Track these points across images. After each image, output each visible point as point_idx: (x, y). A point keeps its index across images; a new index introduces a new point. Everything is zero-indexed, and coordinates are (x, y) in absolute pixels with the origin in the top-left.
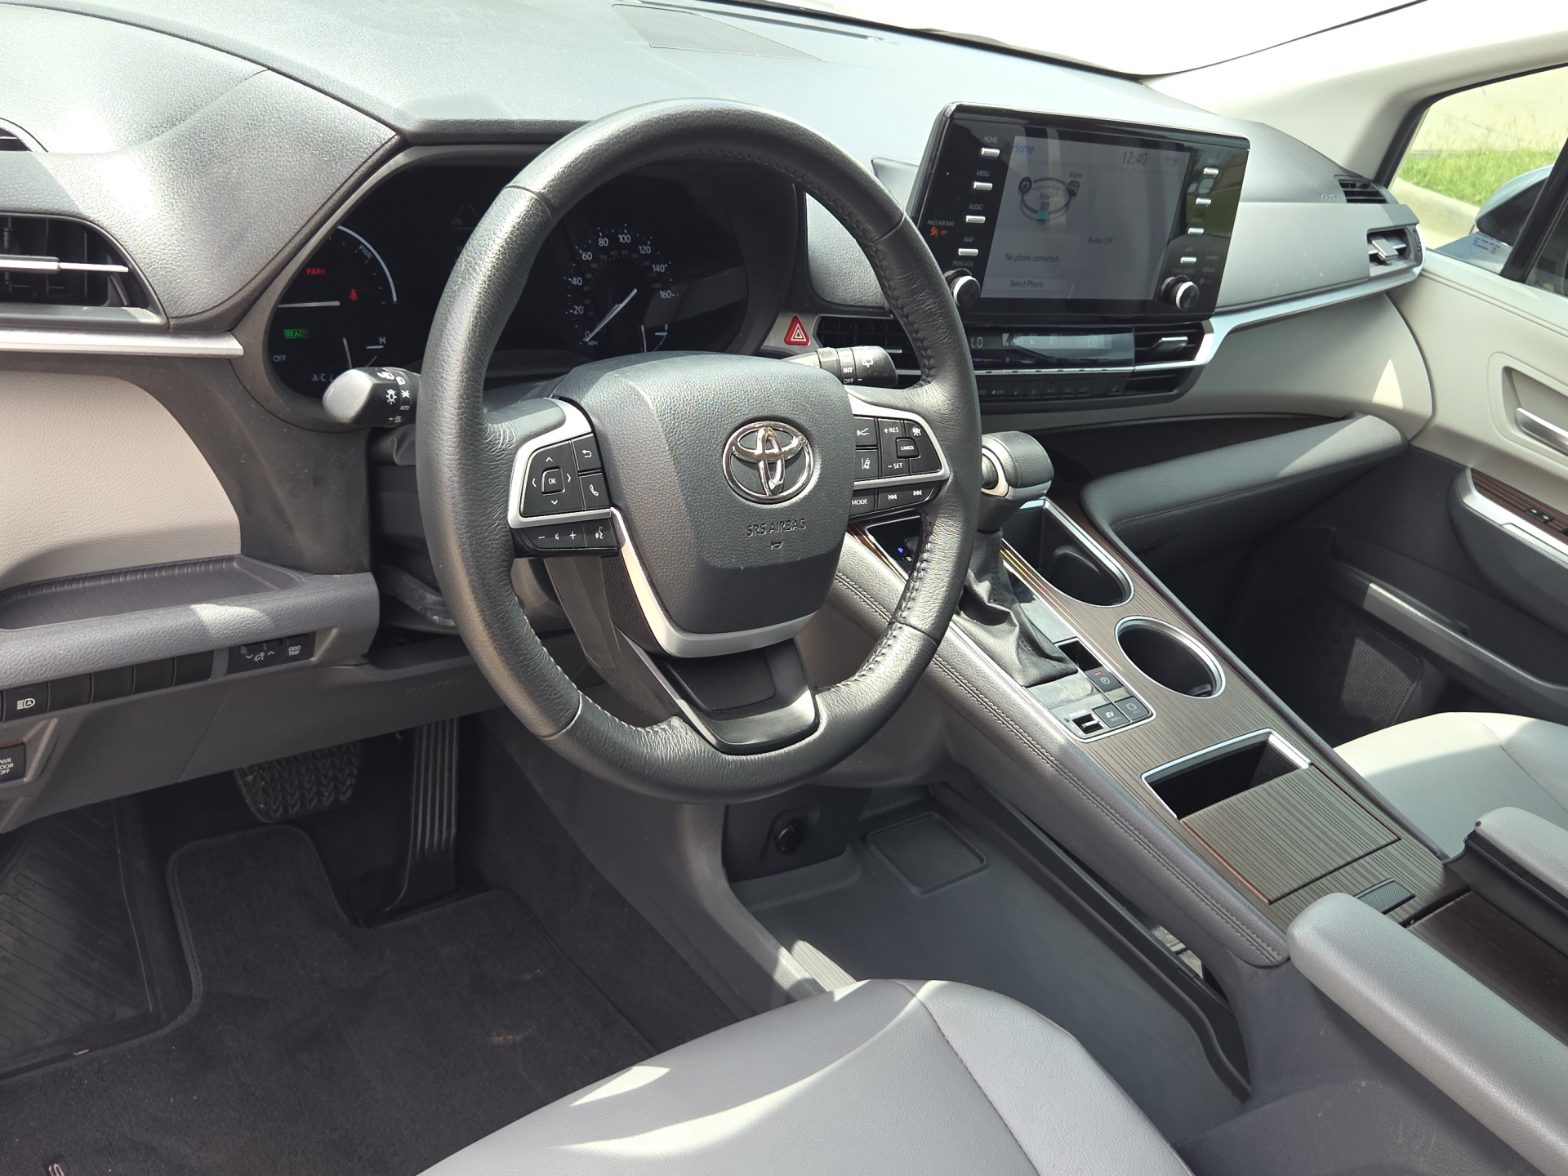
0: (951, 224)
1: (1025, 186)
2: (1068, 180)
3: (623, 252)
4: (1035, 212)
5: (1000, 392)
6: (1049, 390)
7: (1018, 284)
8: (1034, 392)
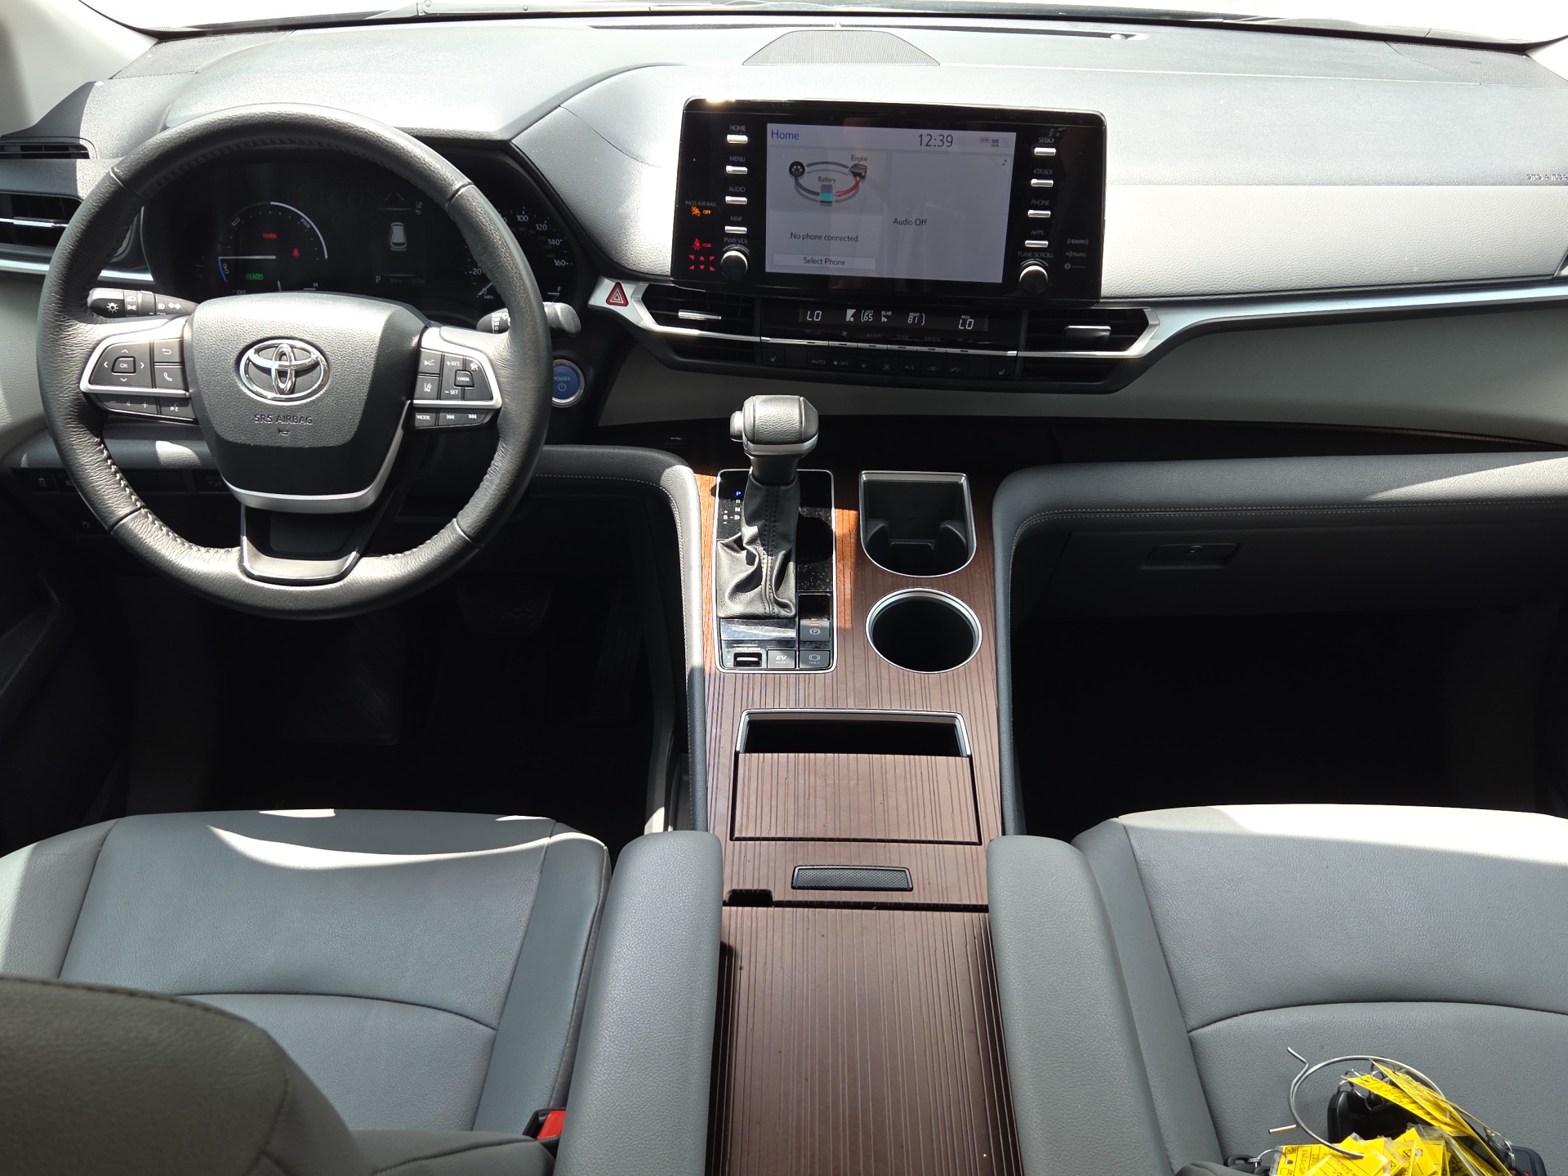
0: (713, 204)
1: (797, 169)
2: (850, 164)
3: (520, 229)
4: (817, 194)
5: (844, 363)
6: (907, 367)
7: (814, 262)
8: (887, 367)
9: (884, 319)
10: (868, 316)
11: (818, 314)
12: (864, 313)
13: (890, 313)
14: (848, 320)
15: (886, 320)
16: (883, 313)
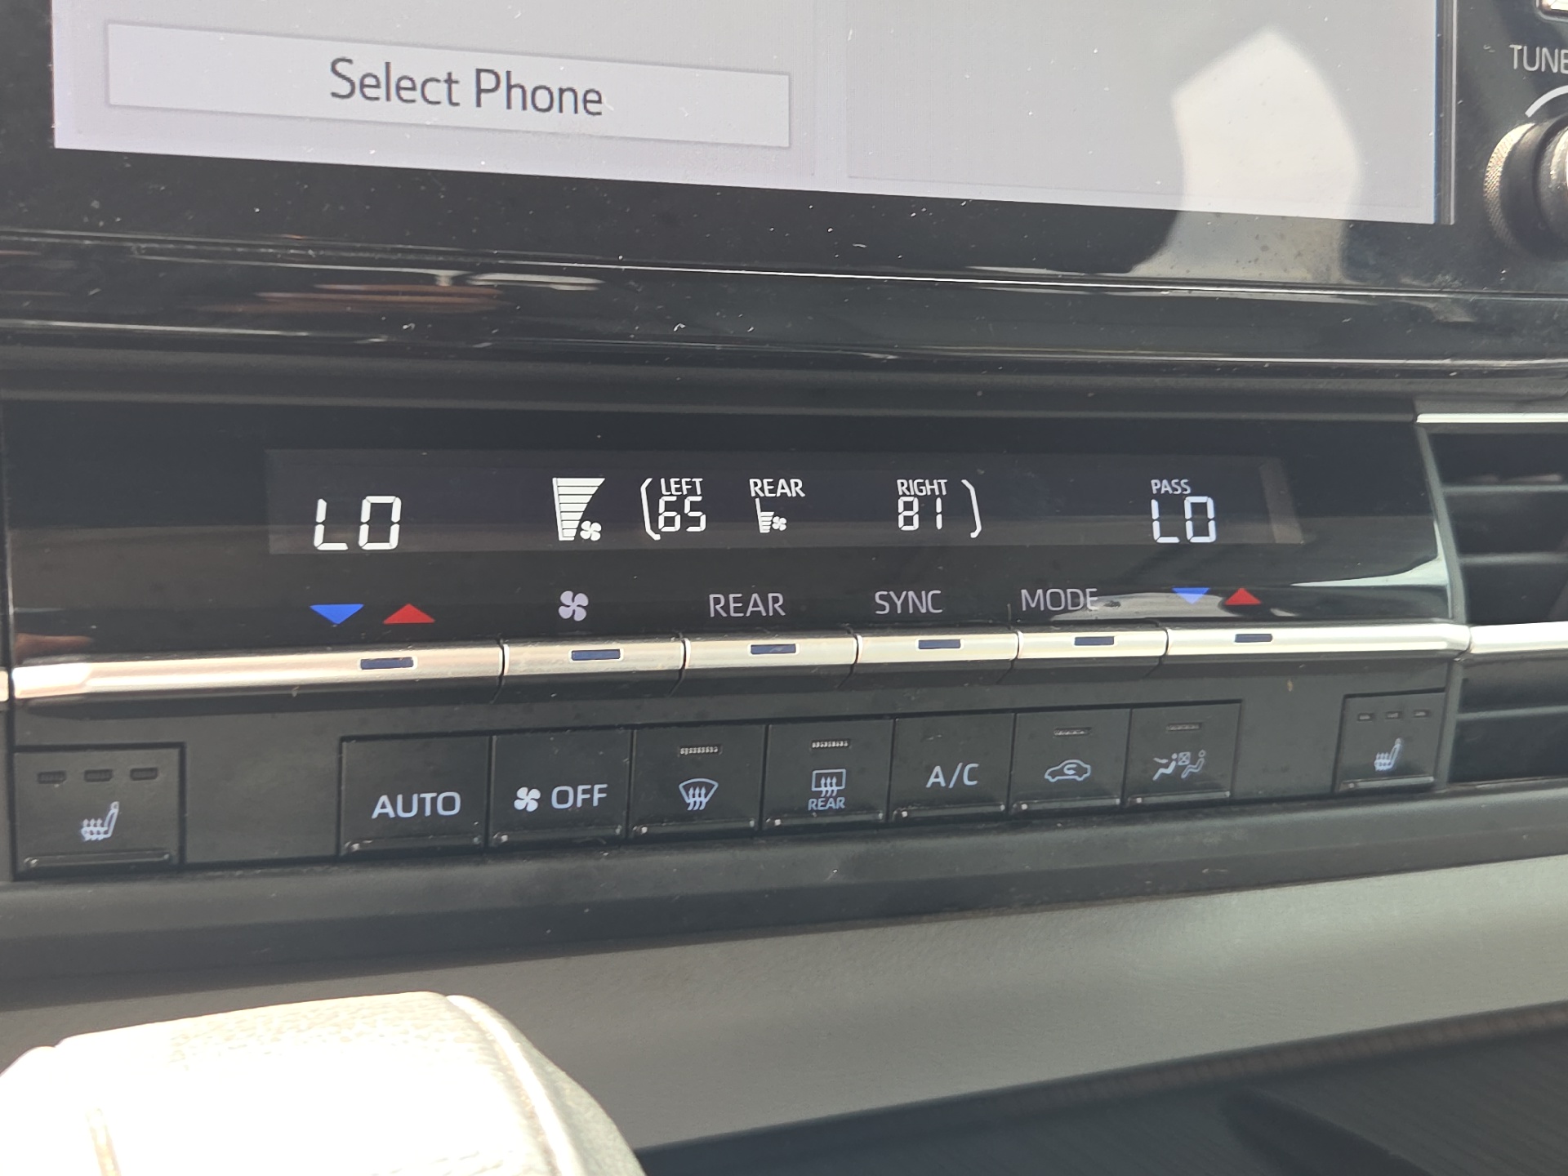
5: (577, 796)
6: (937, 777)
7: (400, 88)
8: (829, 787)
9: (766, 521)
10: (676, 506)
11: (381, 514)
12: (654, 494)
13: (793, 488)
14: (566, 533)
15: (780, 524)
16: (758, 487)
